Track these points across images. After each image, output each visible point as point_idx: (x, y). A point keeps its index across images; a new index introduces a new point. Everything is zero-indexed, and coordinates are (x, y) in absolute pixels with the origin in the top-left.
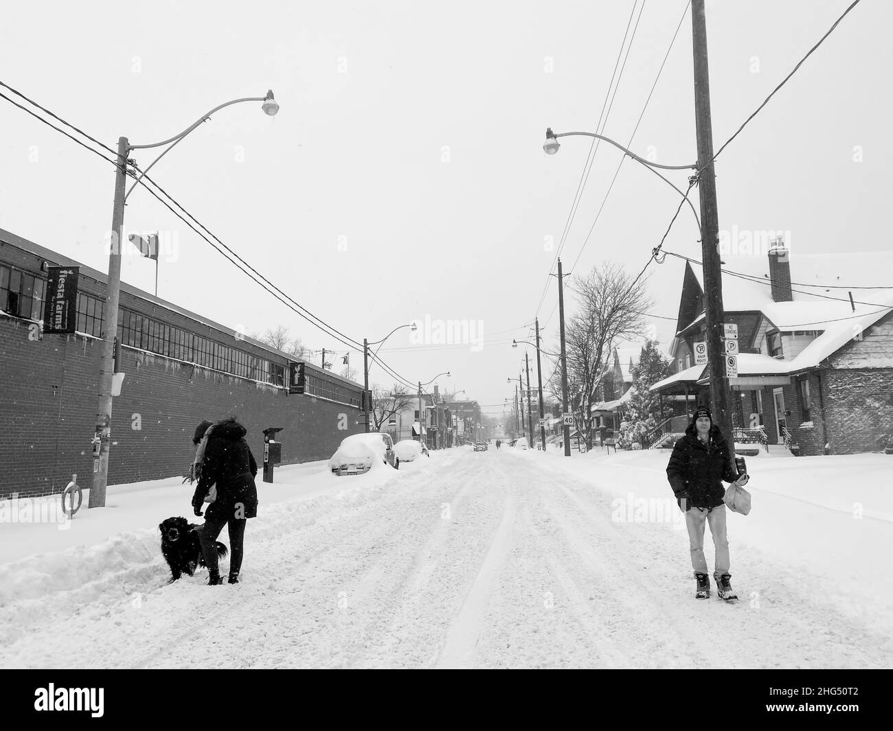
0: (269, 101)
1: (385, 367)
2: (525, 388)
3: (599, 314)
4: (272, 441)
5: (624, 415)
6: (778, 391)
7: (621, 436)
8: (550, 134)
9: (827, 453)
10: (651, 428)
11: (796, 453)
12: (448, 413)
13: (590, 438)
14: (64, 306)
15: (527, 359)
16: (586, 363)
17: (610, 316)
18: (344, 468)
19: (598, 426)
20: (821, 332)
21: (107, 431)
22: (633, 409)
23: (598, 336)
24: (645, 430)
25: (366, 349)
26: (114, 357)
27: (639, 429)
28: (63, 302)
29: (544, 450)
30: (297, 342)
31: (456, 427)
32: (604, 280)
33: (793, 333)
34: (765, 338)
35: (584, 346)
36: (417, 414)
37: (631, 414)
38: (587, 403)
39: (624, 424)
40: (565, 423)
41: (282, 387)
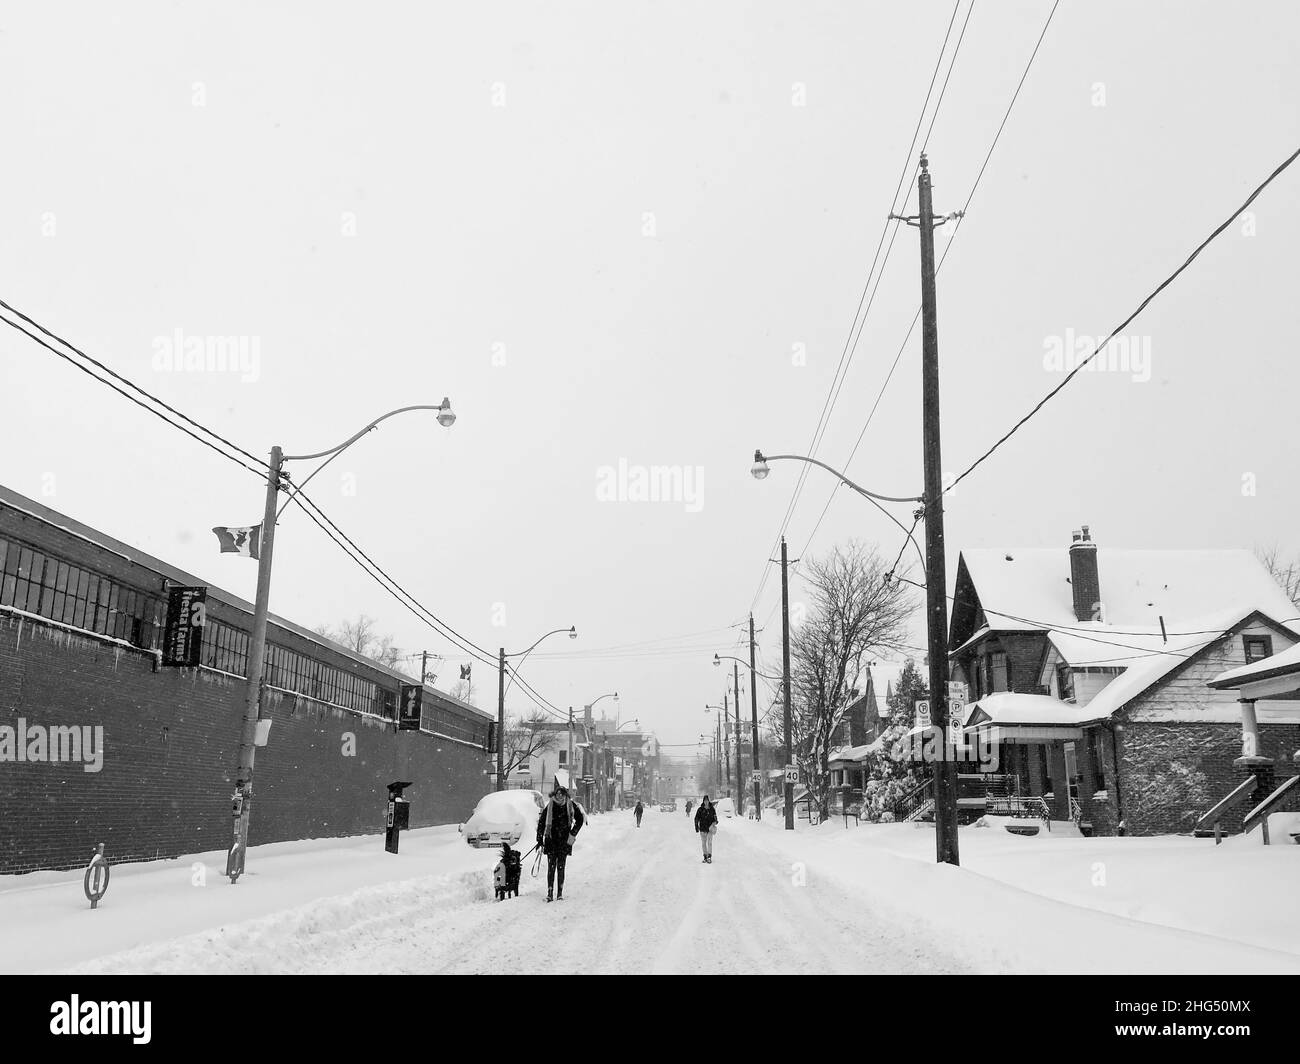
0: (445, 412)
1: (529, 690)
2: (733, 721)
3: (842, 615)
4: (398, 800)
5: (873, 770)
6: (1069, 747)
7: (868, 802)
8: (759, 457)
9: (1122, 833)
10: (909, 790)
11: (1086, 833)
12: (609, 755)
13: (825, 802)
14: (187, 634)
15: (736, 674)
16: (822, 688)
17: (857, 621)
18: (484, 837)
19: (841, 782)
20: (1122, 670)
21: (249, 787)
22: (885, 762)
23: (839, 648)
24: (902, 794)
25: (502, 662)
26: (259, 701)
27: (893, 791)
28: (186, 629)
29: (758, 818)
30: (386, 641)
31: (620, 778)
32: (849, 567)
33: (1087, 670)
34: (1055, 672)
35: (818, 663)
36: (563, 756)
37: (882, 769)
38: (821, 749)
39: (872, 784)
40: (787, 780)
41: (390, 721)
